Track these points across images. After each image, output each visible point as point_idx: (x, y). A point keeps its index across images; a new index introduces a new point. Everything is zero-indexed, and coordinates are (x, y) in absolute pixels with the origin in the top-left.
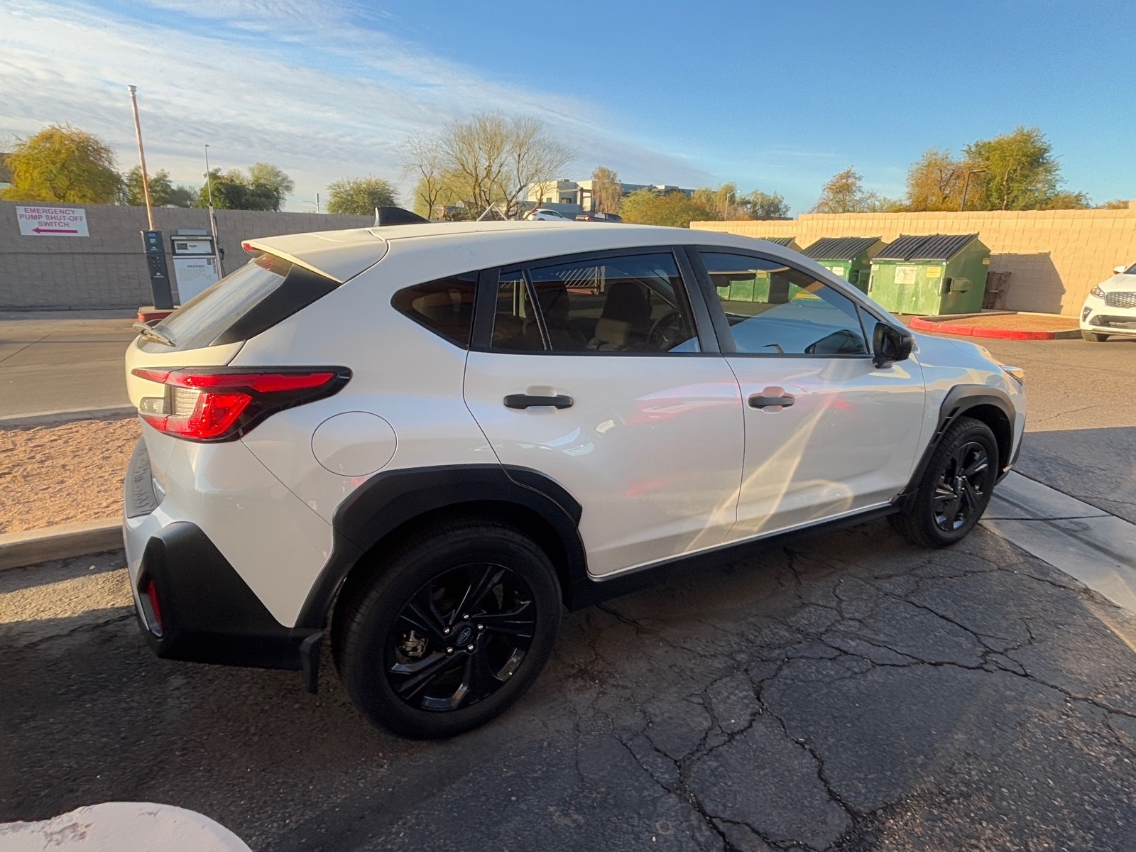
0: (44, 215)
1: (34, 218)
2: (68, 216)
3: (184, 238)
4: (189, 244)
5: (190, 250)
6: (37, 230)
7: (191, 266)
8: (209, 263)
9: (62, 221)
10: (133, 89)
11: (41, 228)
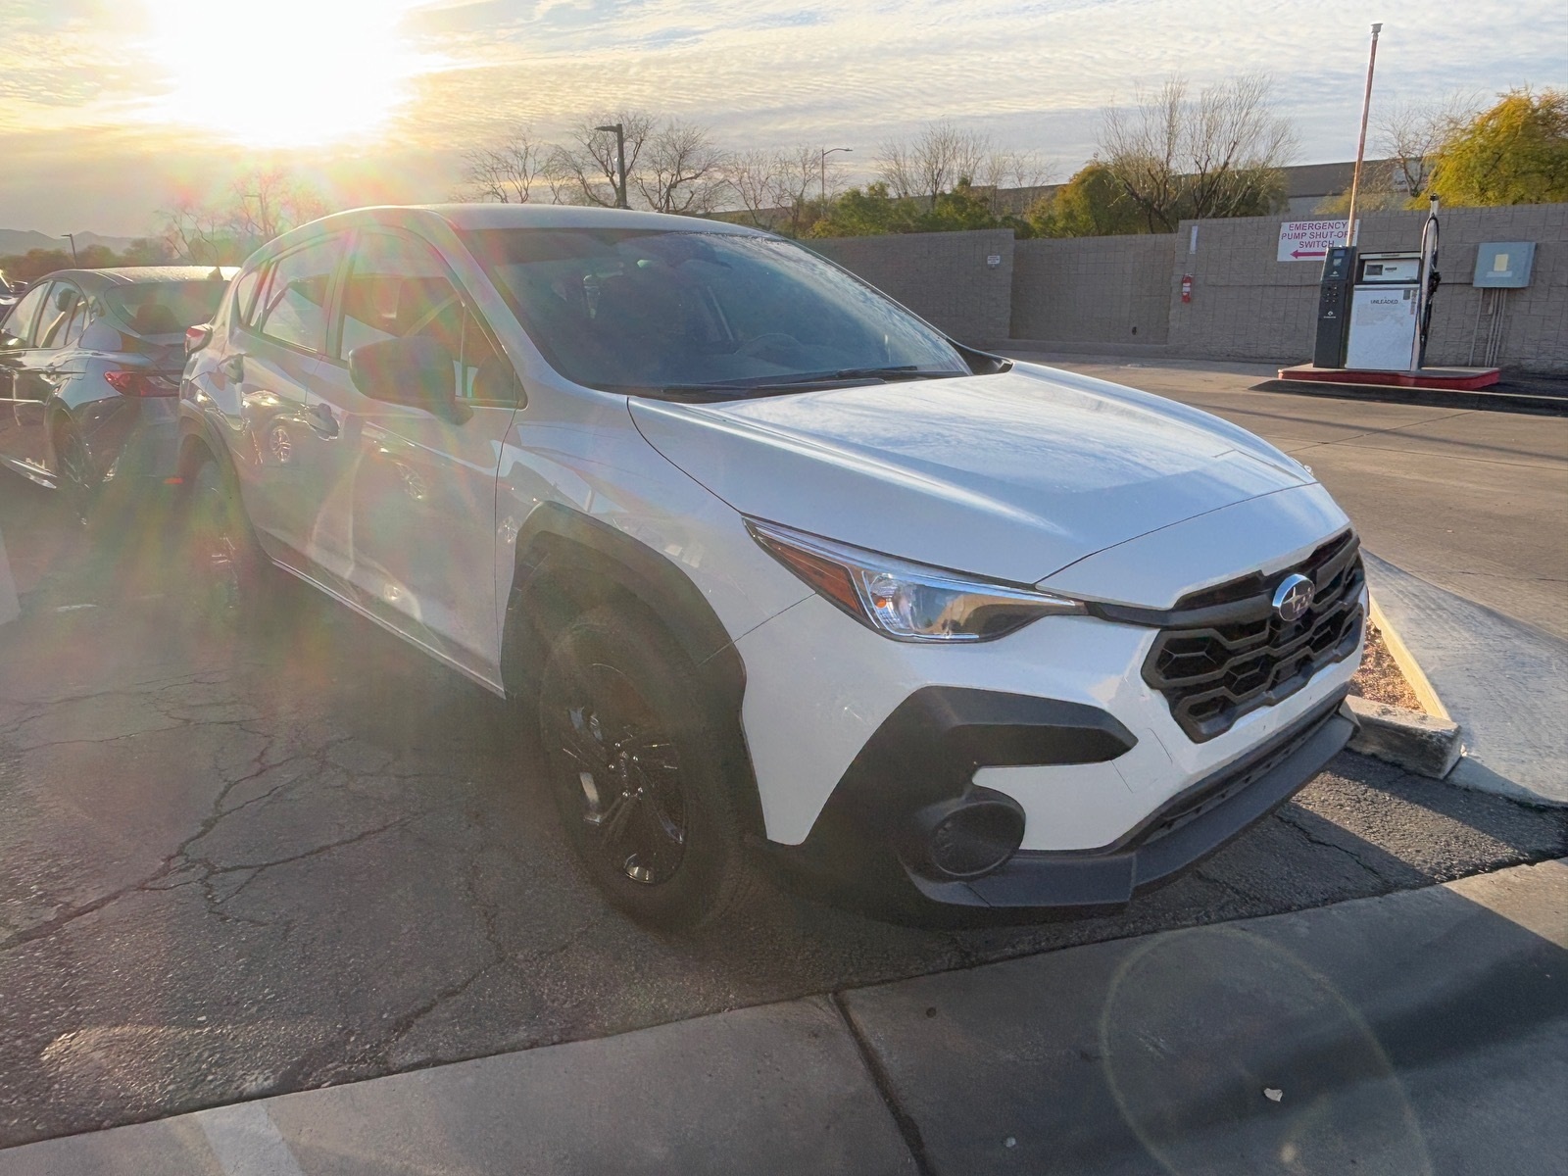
0: (1308, 232)
1: (1297, 237)
2: (1336, 231)
3: (1379, 256)
4: (1386, 265)
5: (1386, 276)
6: (1296, 254)
7: (1377, 302)
8: (1406, 297)
9: (1328, 239)
10: (1377, 28)
11: (1300, 251)
